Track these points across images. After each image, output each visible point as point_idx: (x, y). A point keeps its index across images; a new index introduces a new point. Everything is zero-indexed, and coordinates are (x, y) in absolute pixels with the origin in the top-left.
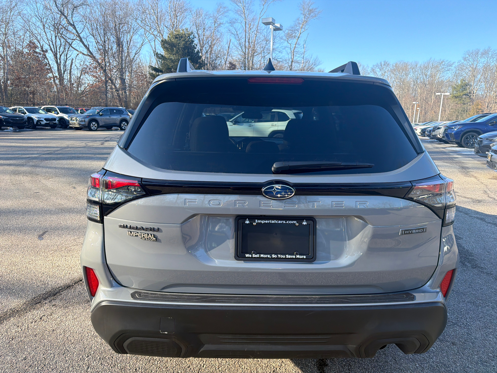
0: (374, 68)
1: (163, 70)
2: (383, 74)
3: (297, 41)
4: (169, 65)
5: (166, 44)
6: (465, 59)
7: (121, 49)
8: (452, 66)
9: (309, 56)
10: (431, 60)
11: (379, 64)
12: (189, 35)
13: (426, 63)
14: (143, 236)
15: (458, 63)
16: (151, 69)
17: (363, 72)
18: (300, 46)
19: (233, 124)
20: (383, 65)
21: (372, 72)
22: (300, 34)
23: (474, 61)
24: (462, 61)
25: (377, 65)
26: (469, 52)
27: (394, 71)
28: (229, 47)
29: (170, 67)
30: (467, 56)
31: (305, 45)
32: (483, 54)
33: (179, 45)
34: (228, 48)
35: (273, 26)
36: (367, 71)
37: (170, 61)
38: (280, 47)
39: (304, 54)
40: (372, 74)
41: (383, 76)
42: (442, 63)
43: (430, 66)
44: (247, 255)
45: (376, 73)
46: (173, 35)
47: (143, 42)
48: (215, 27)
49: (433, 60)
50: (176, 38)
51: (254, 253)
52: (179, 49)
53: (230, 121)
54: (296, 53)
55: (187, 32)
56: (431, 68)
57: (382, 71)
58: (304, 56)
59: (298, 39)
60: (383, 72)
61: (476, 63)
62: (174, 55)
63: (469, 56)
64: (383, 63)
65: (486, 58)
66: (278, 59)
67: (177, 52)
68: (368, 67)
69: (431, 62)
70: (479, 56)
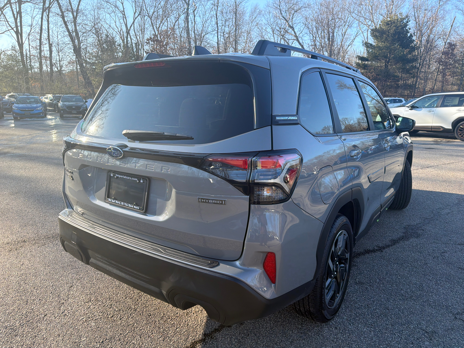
1: (369, 59)
4: (376, 53)
5: (377, 33)
7: (331, 42)
12: (402, 19)
16: (357, 59)
19: (410, 109)
28: (452, 26)
29: (377, 55)
33: (390, 31)
34: (450, 26)
37: (378, 49)
46: (384, 22)
47: (357, 34)
48: (440, 6)
50: (388, 24)
52: (388, 36)
53: (407, 107)
55: (401, 17)
62: (382, 42)
67: (386, 39)
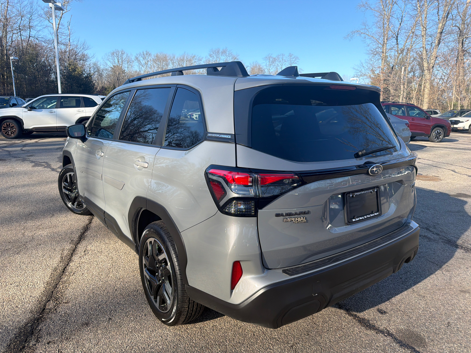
0: (138, 57)
2: (146, 62)
3: (60, 21)
6: (210, 55)
8: (201, 61)
9: (75, 39)
10: (185, 54)
11: (142, 53)
13: (181, 56)
14: (296, 219)
15: (205, 58)
17: (127, 59)
18: (64, 27)
19: (28, 110)
20: (145, 55)
21: (136, 61)
22: (62, 14)
23: (217, 58)
24: (209, 57)
25: (140, 54)
26: (213, 50)
27: (156, 61)
30: (212, 53)
31: (69, 27)
32: (222, 53)
35: (53, 5)
36: (131, 59)
38: (39, 25)
39: (70, 36)
40: (136, 62)
41: (147, 64)
42: (194, 57)
43: (185, 59)
44: (354, 220)
45: (140, 62)
49: (187, 54)
51: (356, 218)
53: (24, 107)
54: (61, 34)
56: (186, 61)
57: (145, 59)
58: (70, 39)
59: (60, 19)
60: (146, 61)
61: (219, 60)
63: (213, 53)
64: (145, 53)
65: (225, 56)
66: (39, 38)
68: (132, 55)
69: (186, 56)
70: (220, 54)
